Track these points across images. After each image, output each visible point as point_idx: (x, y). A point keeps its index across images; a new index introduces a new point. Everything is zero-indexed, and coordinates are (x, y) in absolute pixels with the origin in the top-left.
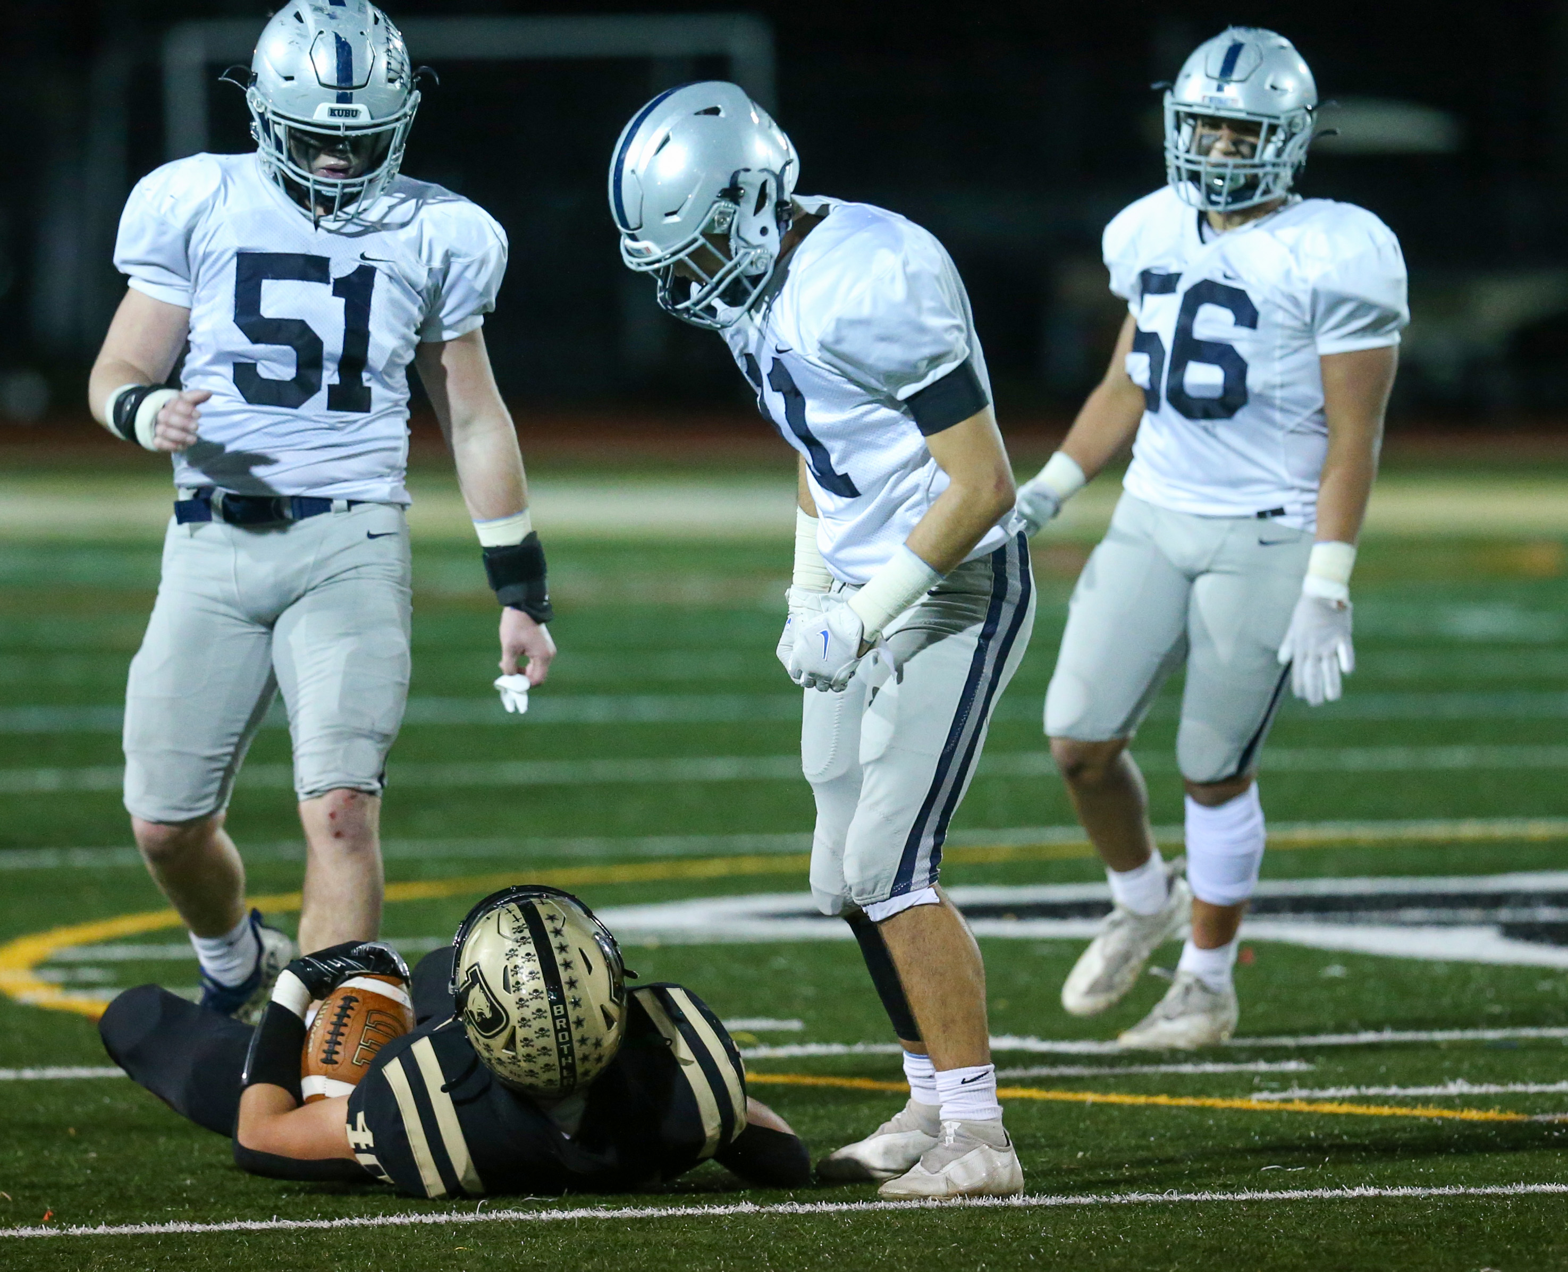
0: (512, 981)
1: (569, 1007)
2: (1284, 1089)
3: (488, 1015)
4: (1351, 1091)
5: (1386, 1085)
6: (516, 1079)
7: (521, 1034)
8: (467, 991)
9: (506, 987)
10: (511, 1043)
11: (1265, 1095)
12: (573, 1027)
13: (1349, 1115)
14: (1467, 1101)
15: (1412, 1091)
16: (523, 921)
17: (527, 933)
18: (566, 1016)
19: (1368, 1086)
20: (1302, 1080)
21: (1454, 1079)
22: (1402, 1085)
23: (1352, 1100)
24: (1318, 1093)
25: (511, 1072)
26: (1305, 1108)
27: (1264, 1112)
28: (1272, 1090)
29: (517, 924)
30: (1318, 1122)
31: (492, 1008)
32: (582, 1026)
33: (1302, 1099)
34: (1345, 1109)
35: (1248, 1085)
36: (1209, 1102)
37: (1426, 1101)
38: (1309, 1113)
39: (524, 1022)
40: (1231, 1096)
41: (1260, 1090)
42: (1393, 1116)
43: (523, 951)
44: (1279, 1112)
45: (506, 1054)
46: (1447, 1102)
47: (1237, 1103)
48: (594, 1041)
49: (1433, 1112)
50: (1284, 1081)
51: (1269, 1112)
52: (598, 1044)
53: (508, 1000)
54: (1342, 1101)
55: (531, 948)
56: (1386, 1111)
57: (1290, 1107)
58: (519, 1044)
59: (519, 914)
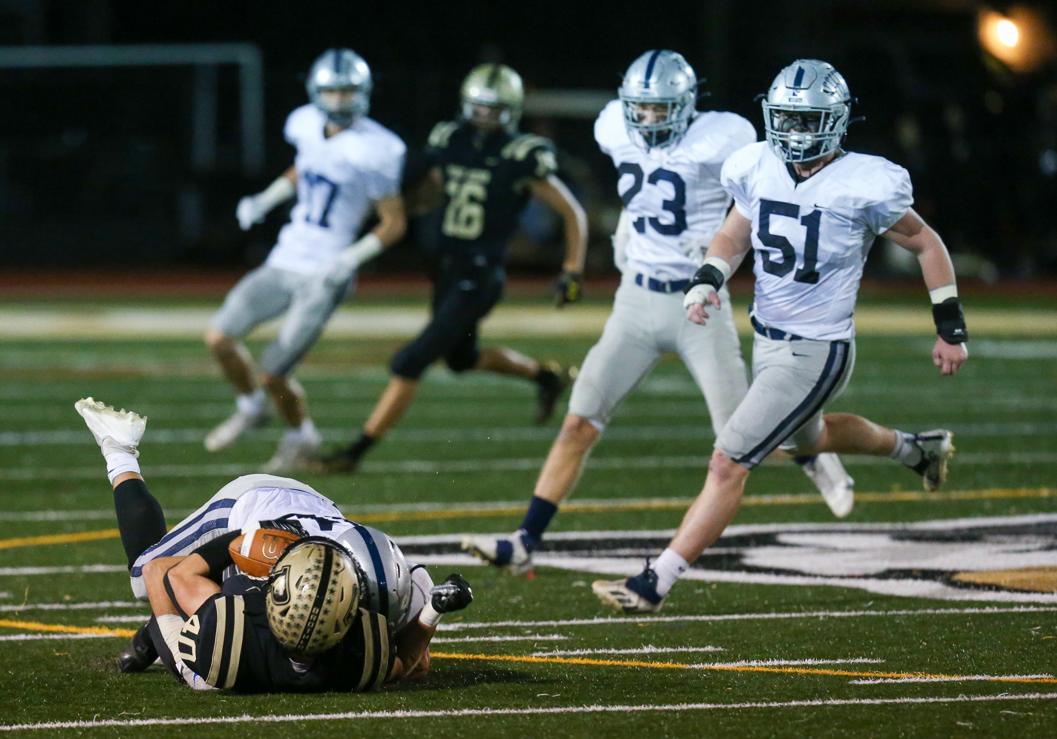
0: (301, 584)
1: (322, 612)
2: (551, 651)
3: (281, 593)
4: (589, 651)
5: (609, 648)
6: (277, 631)
7: (291, 611)
8: (277, 576)
9: (297, 585)
10: (284, 613)
11: (540, 654)
12: (318, 622)
13: (587, 665)
14: (654, 657)
15: (623, 651)
16: (323, 558)
17: (321, 565)
18: (318, 615)
19: (598, 649)
20: (561, 645)
21: (647, 645)
22: (617, 648)
23: (589, 656)
24: (570, 653)
25: (276, 627)
26: (562, 660)
27: (539, 663)
28: (544, 651)
29: (319, 558)
30: (570, 668)
31: (285, 591)
32: (323, 624)
33: (560, 656)
34: (585, 661)
35: (530, 648)
36: (508, 658)
37: (631, 657)
38: (565, 664)
39: (296, 606)
40: (520, 655)
41: (537, 651)
42: (613, 665)
43: (315, 572)
44: (548, 663)
45: (278, 617)
46: (643, 657)
47: (524, 658)
48: (324, 635)
49: (635, 663)
50: (551, 646)
51: (543, 663)
52: (326, 637)
53: (294, 592)
54: (584, 657)
55: (320, 574)
56: (608, 662)
57: (554, 660)
58: (288, 615)
59: (323, 553)
